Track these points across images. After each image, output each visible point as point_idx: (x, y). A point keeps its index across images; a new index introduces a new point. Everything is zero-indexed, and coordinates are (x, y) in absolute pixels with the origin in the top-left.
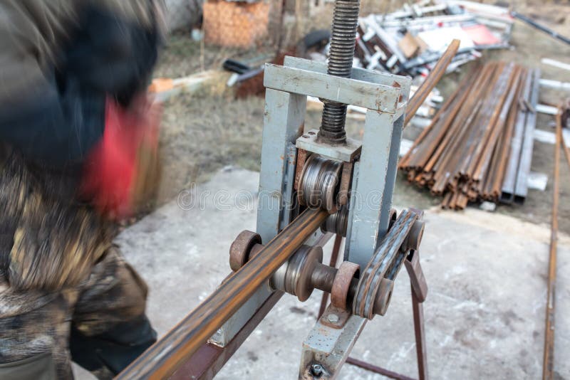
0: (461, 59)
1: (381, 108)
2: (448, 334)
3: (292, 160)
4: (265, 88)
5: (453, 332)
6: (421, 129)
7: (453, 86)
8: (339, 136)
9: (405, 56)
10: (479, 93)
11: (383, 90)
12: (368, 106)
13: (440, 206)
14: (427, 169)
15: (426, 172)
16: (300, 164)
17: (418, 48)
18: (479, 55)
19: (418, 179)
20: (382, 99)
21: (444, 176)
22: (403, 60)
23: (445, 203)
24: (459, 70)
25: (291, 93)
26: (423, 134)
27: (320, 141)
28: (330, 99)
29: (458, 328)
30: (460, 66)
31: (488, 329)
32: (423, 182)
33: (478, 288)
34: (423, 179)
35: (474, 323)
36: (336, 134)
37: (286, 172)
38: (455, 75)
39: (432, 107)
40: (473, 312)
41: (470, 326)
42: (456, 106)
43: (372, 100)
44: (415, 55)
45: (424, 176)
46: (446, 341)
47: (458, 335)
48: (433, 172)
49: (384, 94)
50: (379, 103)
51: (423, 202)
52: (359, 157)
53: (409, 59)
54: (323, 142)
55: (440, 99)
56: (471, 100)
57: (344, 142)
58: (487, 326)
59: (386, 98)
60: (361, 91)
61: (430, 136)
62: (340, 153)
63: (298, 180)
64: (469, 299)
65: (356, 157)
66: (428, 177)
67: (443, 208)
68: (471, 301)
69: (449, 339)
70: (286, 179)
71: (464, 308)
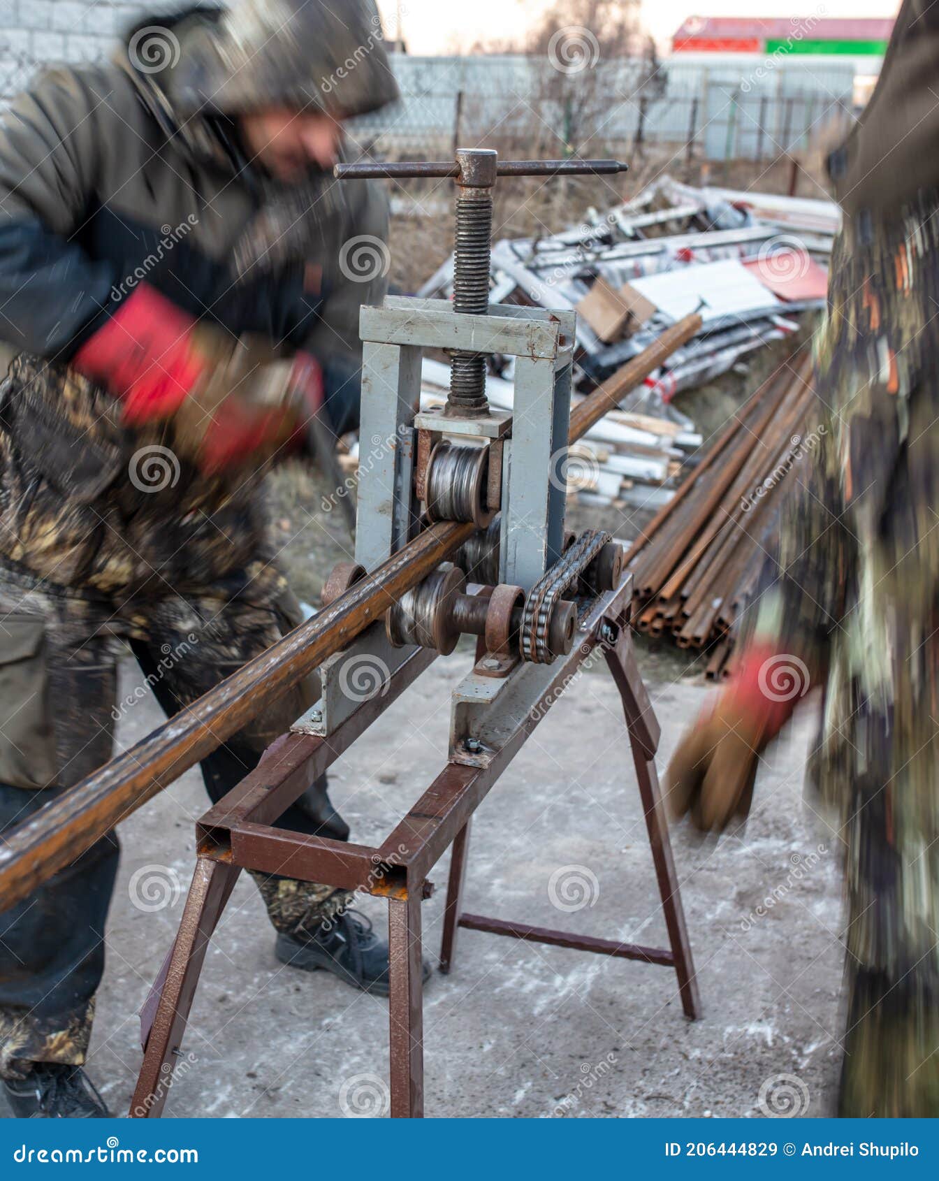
0: (746, 340)
1: (536, 352)
2: (722, 898)
3: (408, 450)
4: (362, 342)
5: (733, 895)
6: (652, 512)
7: (729, 408)
8: (478, 404)
9: (597, 338)
10: (792, 418)
11: (536, 327)
12: (517, 352)
13: (703, 675)
14: (667, 592)
15: (663, 600)
16: (423, 456)
17: (630, 316)
18: (793, 326)
19: (646, 617)
20: (535, 339)
21: (710, 606)
22: (591, 348)
23: (713, 666)
24: (741, 368)
25: (402, 345)
26: (654, 523)
27: (451, 414)
28: (462, 348)
29: (744, 887)
30: (743, 358)
31: (808, 884)
32: (658, 624)
33: (788, 815)
34: (659, 616)
35: (779, 876)
36: (473, 400)
37: (398, 470)
38: (731, 379)
39: (674, 459)
40: (776, 858)
41: (770, 882)
42: (736, 454)
43: (523, 342)
44: (624, 333)
45: (661, 609)
46: (719, 911)
47: (742, 899)
48: (680, 598)
49: (538, 332)
50: (532, 346)
51: (662, 669)
52: (511, 431)
53: (607, 344)
54: (455, 415)
55: (696, 440)
56: (774, 436)
57: (486, 413)
58: (807, 879)
59: (540, 337)
60: (506, 332)
61: (672, 525)
62: (482, 426)
63: (422, 483)
64: (768, 836)
65: (506, 432)
66: (670, 612)
67: (710, 676)
68: (772, 838)
69: (723, 907)
70: (400, 483)
71: (757, 852)
